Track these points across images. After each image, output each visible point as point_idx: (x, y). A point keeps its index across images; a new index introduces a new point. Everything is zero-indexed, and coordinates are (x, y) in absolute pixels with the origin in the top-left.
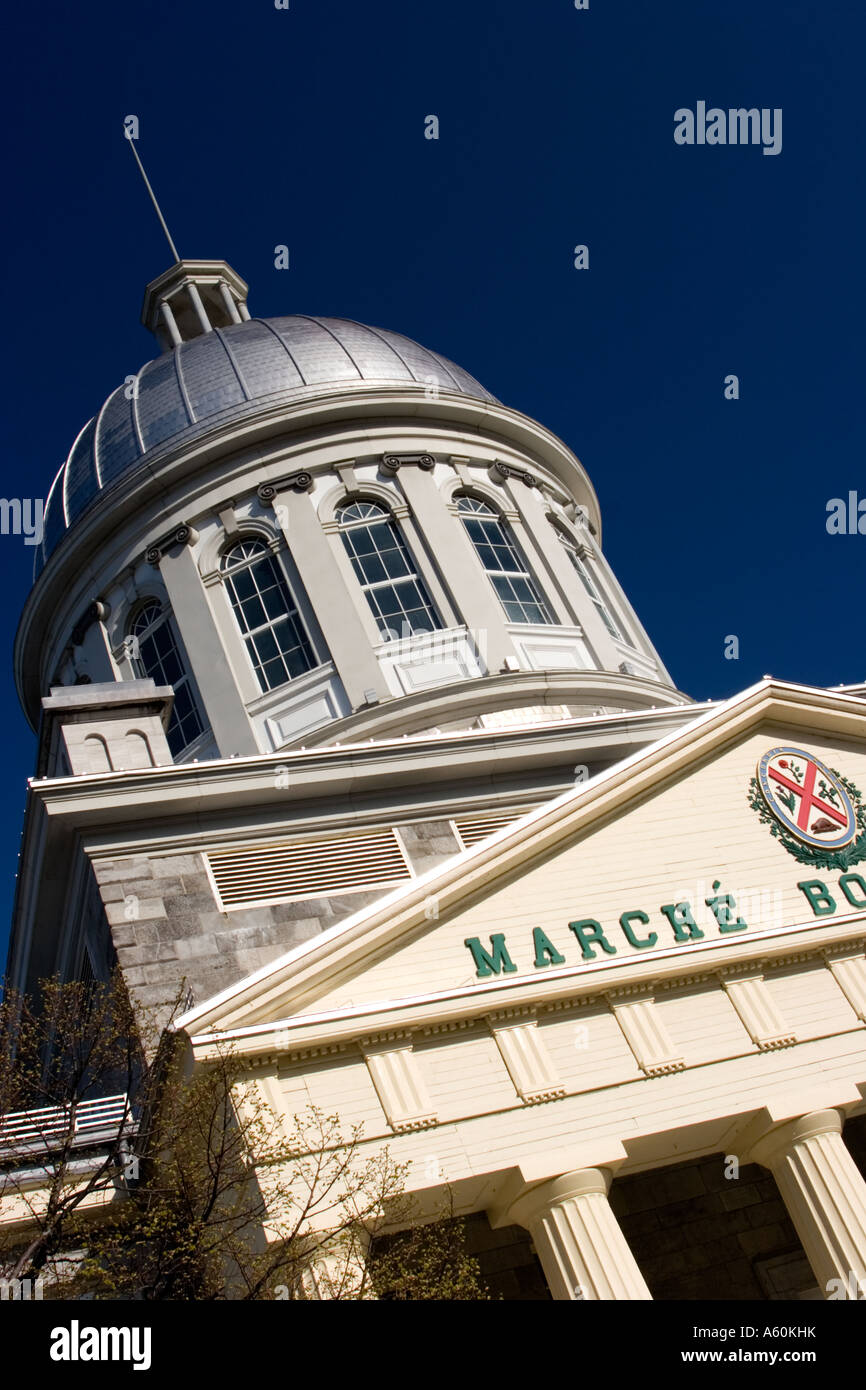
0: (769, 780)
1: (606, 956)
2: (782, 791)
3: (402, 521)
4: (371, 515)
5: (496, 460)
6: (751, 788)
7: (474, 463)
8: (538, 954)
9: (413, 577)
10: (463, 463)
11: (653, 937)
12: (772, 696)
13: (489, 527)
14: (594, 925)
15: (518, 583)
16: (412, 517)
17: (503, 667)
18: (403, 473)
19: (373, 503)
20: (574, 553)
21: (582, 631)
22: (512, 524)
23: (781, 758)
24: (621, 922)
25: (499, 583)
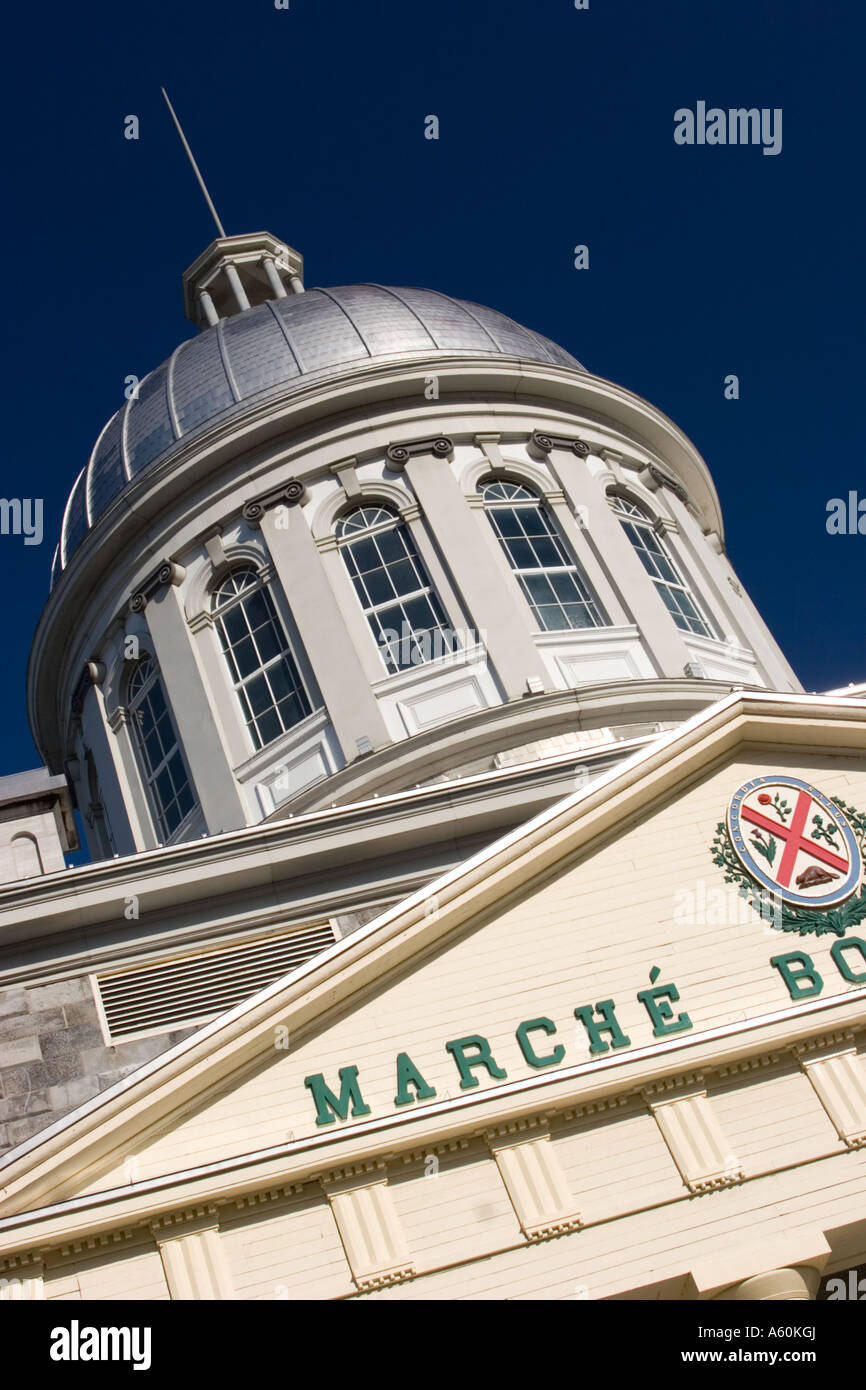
0: (742, 822)
1: (494, 1083)
2: (759, 836)
3: (411, 525)
4: (378, 521)
5: (536, 431)
6: (717, 836)
7: (507, 439)
8: (401, 1087)
9: (425, 591)
10: (492, 441)
11: (559, 1052)
12: (745, 712)
13: (529, 518)
14: (478, 1042)
15: (561, 581)
16: (423, 518)
17: (527, 691)
18: (412, 466)
19: (379, 506)
20: (651, 529)
21: (638, 629)
22: (555, 508)
23: (763, 792)
24: (517, 1036)
25: (534, 585)
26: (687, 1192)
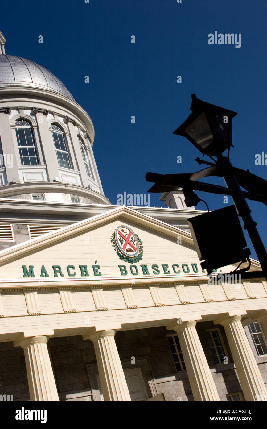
0: (118, 234)
1: (61, 277)
2: (120, 238)
3: (34, 129)
4: (26, 125)
5: (67, 116)
6: (112, 236)
7: (60, 115)
8: (42, 273)
9: (34, 147)
10: (57, 115)
11: (75, 274)
12: (124, 211)
13: (60, 136)
14: (59, 268)
15: (64, 154)
16: (38, 129)
17: (54, 180)
18: (38, 114)
19: (27, 121)
20: (83, 147)
21: (80, 173)
22: (67, 136)
23: (123, 229)
24: (67, 268)
25: (59, 153)
26: (96, 310)
